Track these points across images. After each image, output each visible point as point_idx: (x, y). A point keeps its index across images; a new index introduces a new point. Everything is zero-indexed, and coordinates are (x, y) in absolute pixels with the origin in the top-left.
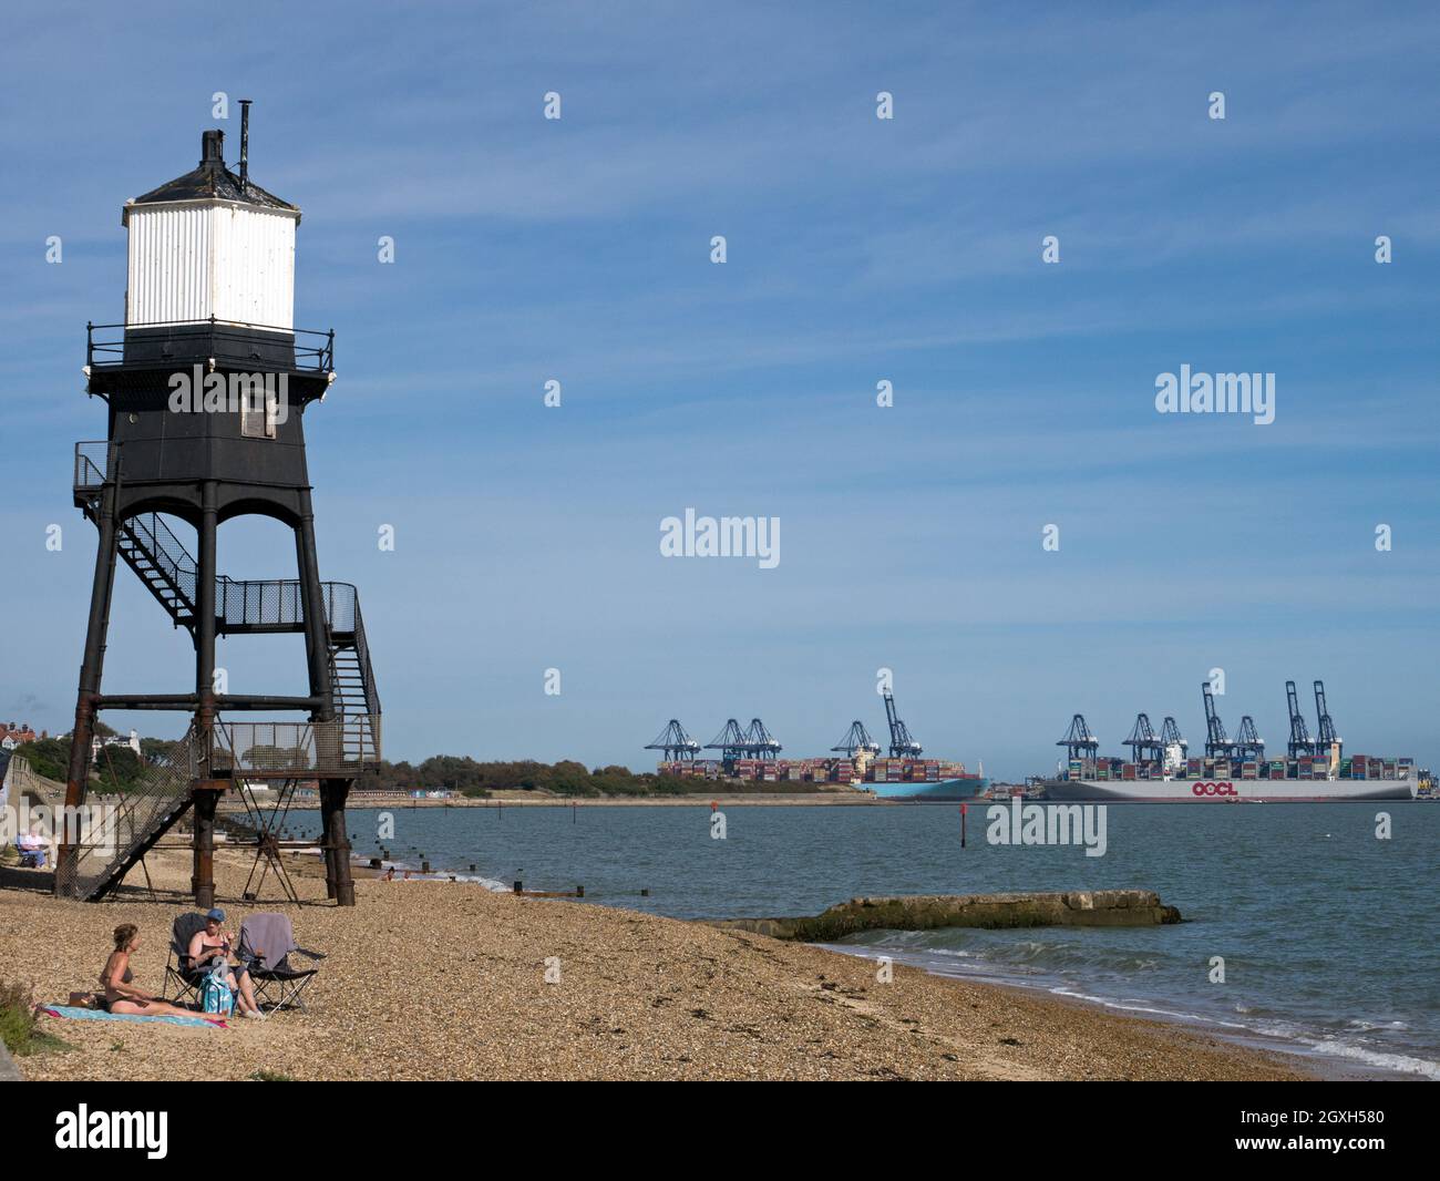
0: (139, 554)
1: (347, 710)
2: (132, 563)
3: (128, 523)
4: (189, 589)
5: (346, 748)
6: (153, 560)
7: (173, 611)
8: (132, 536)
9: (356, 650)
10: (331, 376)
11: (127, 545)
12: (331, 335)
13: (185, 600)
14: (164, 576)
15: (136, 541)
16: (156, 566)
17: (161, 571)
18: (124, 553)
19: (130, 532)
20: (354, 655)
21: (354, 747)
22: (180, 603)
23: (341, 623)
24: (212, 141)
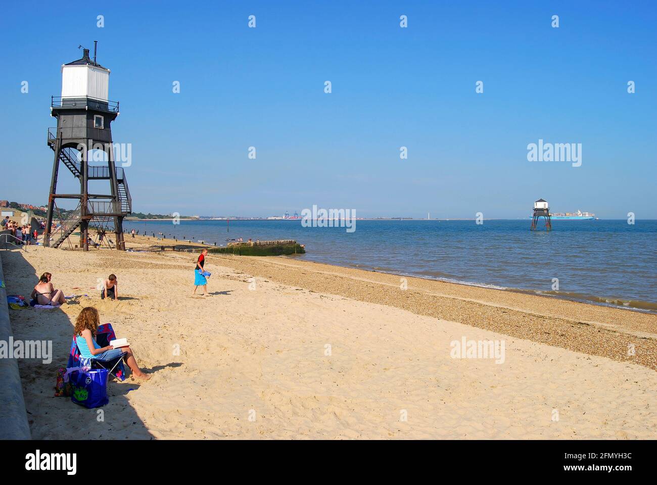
0: (65, 159)
1: (122, 199)
2: (63, 161)
3: (62, 150)
4: (79, 169)
5: (122, 208)
6: (69, 160)
7: (74, 174)
8: (64, 154)
9: (123, 184)
10: (118, 113)
11: (61, 156)
12: (118, 103)
13: (78, 171)
14: (72, 164)
15: (65, 155)
16: (70, 162)
17: (71, 163)
18: (61, 158)
19: (63, 152)
20: (123, 185)
21: (124, 208)
22: (76, 171)
23: (119, 177)
24: (86, 52)
